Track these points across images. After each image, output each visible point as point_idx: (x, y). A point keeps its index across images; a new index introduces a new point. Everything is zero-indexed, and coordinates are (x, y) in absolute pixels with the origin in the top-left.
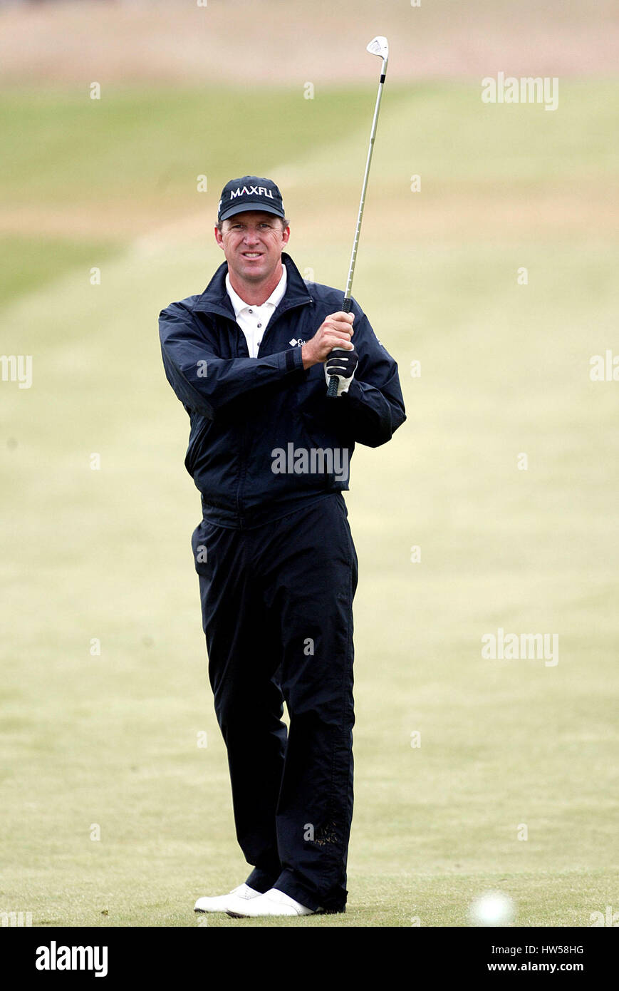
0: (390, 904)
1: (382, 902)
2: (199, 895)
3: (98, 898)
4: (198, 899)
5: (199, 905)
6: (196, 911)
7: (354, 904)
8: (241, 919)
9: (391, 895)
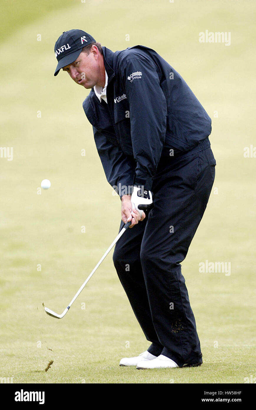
0: (227, 362)
1: (223, 361)
2: (123, 357)
3: (67, 358)
4: (121, 359)
5: (122, 362)
6: (120, 365)
7: (207, 361)
8: (145, 370)
9: (228, 356)
